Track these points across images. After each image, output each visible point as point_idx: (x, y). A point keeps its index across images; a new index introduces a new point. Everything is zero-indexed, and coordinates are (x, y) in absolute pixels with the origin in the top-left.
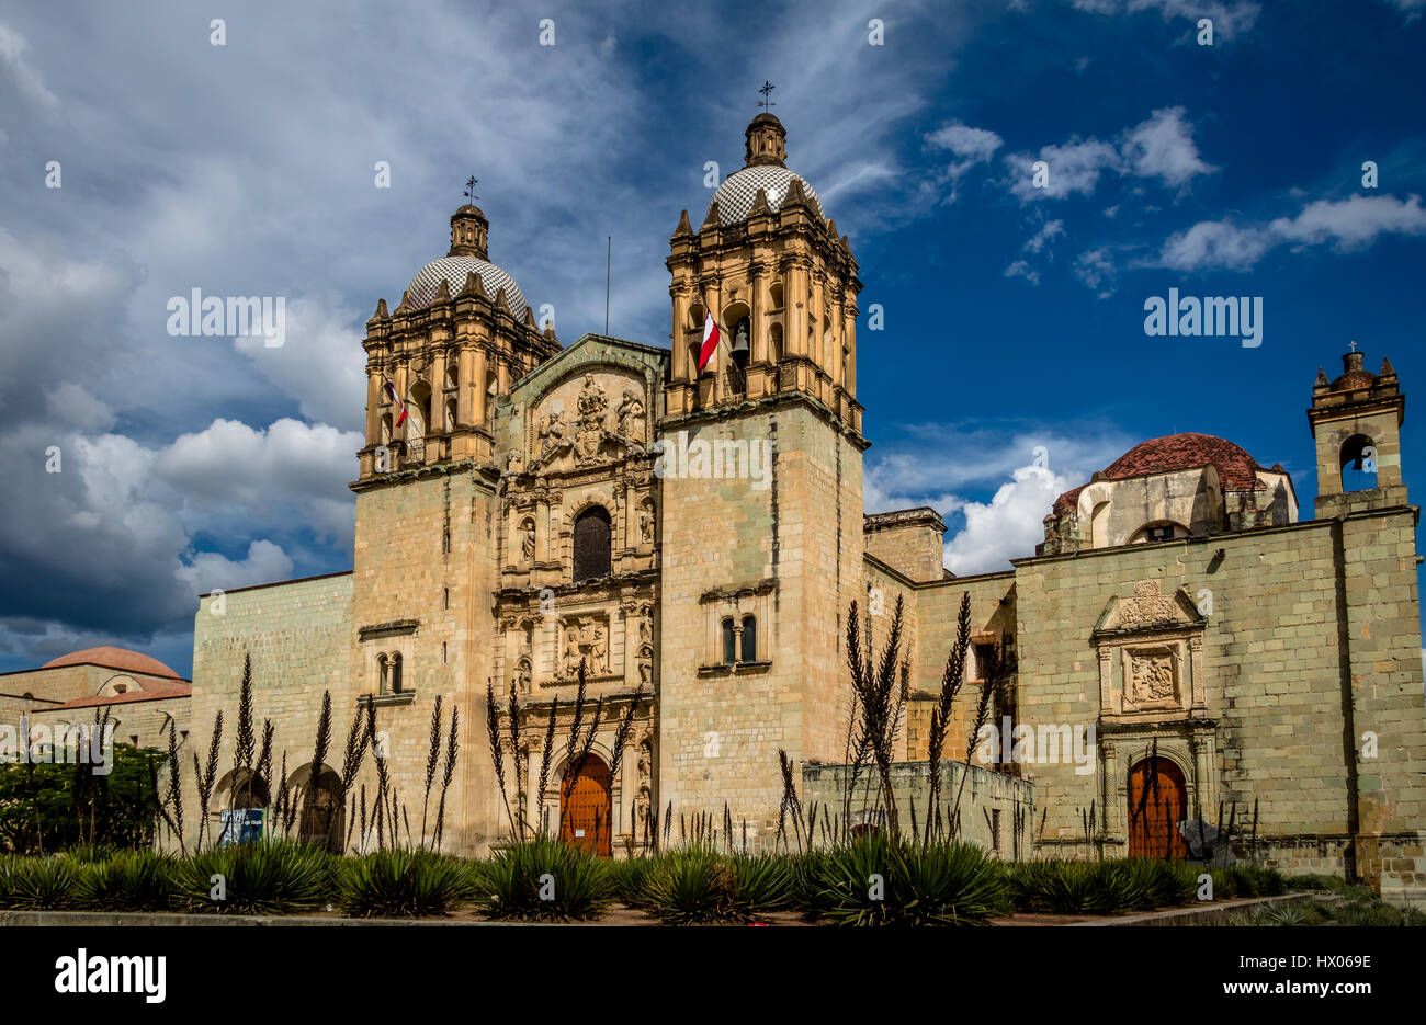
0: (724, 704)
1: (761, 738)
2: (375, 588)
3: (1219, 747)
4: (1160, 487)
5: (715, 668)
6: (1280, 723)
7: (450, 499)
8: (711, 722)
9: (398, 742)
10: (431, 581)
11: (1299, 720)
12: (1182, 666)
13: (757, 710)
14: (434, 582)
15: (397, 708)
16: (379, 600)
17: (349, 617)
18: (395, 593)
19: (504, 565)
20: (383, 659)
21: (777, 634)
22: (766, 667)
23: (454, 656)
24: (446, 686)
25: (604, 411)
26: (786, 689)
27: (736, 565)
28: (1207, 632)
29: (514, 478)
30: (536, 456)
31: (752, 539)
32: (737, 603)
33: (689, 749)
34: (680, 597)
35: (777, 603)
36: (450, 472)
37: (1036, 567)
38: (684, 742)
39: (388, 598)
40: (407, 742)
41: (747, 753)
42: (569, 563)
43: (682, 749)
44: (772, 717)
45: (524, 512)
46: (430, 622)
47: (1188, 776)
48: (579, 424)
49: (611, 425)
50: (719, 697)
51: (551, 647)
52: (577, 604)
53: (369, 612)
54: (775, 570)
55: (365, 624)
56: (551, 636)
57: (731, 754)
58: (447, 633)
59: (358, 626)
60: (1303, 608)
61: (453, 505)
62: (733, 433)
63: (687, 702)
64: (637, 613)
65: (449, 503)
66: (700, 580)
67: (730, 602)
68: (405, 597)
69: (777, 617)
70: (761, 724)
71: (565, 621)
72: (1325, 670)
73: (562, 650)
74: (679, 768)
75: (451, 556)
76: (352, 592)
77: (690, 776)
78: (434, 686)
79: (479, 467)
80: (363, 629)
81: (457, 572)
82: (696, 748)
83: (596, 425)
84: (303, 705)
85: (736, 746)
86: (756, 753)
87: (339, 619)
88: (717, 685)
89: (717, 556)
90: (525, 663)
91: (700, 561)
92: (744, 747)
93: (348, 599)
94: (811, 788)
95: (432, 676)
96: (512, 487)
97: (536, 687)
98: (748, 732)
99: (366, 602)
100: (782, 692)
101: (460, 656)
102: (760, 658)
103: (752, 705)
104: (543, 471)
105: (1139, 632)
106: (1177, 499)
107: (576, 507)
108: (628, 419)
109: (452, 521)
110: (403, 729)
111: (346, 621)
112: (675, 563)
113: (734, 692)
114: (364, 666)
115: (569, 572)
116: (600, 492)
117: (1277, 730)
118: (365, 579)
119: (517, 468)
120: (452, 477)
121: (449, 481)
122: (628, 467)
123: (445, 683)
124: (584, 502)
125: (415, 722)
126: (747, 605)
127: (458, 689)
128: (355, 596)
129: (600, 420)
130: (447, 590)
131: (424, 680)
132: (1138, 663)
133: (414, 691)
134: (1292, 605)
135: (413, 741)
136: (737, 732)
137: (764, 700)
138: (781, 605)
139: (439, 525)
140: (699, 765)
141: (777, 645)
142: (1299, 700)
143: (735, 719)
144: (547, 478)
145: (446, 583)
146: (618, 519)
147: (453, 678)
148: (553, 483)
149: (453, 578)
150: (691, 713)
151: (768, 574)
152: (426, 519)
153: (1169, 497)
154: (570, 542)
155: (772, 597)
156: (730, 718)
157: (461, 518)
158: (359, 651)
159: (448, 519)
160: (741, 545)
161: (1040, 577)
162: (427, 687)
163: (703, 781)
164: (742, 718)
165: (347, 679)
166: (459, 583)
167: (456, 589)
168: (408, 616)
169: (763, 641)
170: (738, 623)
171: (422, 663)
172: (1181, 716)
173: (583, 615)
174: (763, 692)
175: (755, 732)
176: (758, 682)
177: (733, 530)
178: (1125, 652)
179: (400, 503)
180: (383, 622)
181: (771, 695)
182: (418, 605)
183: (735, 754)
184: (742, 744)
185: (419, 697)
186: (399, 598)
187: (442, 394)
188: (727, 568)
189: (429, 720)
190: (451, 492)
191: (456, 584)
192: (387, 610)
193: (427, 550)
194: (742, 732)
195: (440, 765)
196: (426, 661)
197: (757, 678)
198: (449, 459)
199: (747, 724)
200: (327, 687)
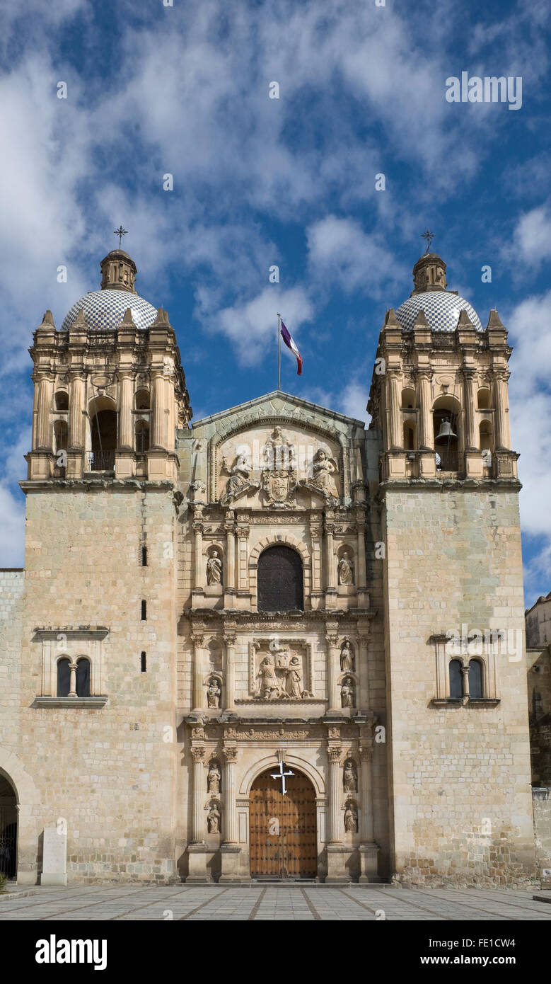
0: (456, 732)
1: (492, 762)
2: (53, 590)
5: (445, 701)
7: (146, 515)
8: (443, 746)
9: (87, 744)
10: (124, 591)
13: (487, 739)
14: (129, 592)
15: (84, 712)
16: (59, 602)
17: (20, 615)
18: (78, 597)
20: (63, 662)
22: (495, 703)
23: (156, 667)
24: (147, 694)
26: (513, 722)
27: (463, 615)
31: (477, 595)
33: (423, 769)
34: (408, 635)
36: (147, 488)
38: (417, 763)
39: (70, 601)
40: (98, 745)
41: (480, 775)
43: (416, 768)
44: (502, 745)
45: (210, 540)
46: (125, 630)
50: (451, 725)
53: (44, 613)
55: (40, 625)
57: (464, 775)
58: (146, 643)
59: (32, 626)
61: (150, 521)
62: (455, 502)
63: (419, 728)
65: (145, 518)
66: (428, 623)
68: (92, 603)
70: (492, 751)
74: (413, 785)
75: (149, 569)
76: (21, 590)
77: (423, 792)
78: (132, 692)
80: (38, 629)
81: (156, 586)
82: (430, 768)
85: (469, 768)
86: (489, 775)
88: (447, 715)
89: (443, 605)
91: (427, 607)
92: (477, 769)
93: (17, 596)
95: (129, 684)
96: (199, 514)
98: (480, 756)
99: (40, 601)
100: (510, 725)
102: (488, 695)
103: (483, 734)
107: (267, 543)
109: (148, 536)
110: (92, 732)
111: (16, 619)
112: (402, 606)
113: (465, 722)
114: (40, 667)
116: (290, 533)
119: (204, 498)
120: (149, 495)
121: (145, 499)
122: (329, 516)
123: (145, 691)
124: (273, 540)
125: (108, 726)
127: (161, 700)
128: (26, 593)
130: (144, 603)
131: (118, 687)
133: (106, 696)
135: (107, 745)
136: (470, 756)
137: (494, 731)
139: (133, 537)
140: (434, 783)
141: (505, 685)
144: (236, 512)
145: (143, 595)
147: (155, 688)
149: (152, 591)
150: (424, 738)
151: (491, 624)
152: (117, 530)
156: (461, 745)
157: (160, 534)
158: (34, 652)
159: (145, 534)
160: (467, 598)
162: (124, 693)
163: (438, 797)
164: (473, 745)
165: (18, 678)
166: (159, 596)
167: (156, 602)
168: (94, 622)
169: (492, 681)
170: (467, 663)
171: (116, 669)
174: (492, 724)
175: (487, 757)
176: (486, 714)
177: (458, 584)
179: (83, 511)
180: (64, 625)
181: (501, 727)
182: (108, 613)
183: (468, 775)
184: (474, 766)
185: (113, 703)
186: (84, 602)
187: (131, 414)
188: (454, 616)
189: (127, 726)
190: (147, 509)
191: (156, 598)
192: (69, 613)
193: (119, 561)
194: (474, 756)
195: (141, 770)
196: (121, 669)
197: (486, 712)
198: (145, 476)
199: (479, 750)
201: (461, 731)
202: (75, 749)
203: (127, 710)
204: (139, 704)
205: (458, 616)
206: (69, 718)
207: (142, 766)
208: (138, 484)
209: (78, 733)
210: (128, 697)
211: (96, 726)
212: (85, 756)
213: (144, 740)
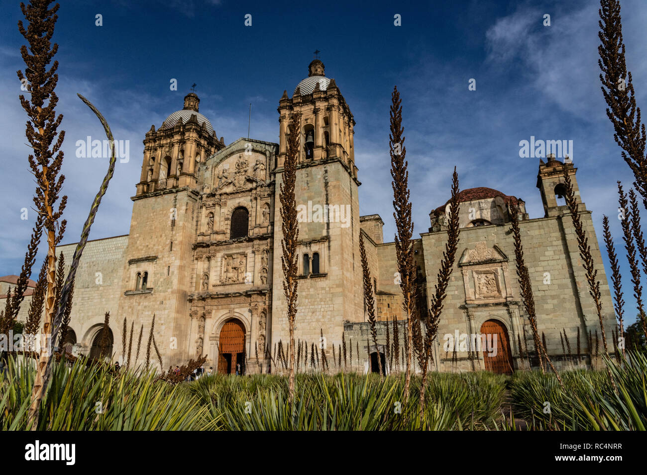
0: (304, 293)
1: (322, 310)
2: (138, 242)
3: (521, 314)
4: (477, 206)
5: (299, 277)
6: (547, 303)
7: (177, 203)
8: (298, 302)
10: (164, 239)
11: (555, 301)
12: (500, 278)
13: (320, 297)
14: (166, 239)
15: (143, 297)
16: (140, 248)
17: (125, 255)
18: (147, 244)
19: (198, 232)
20: (138, 274)
21: (329, 261)
22: (325, 275)
23: (173, 272)
24: (168, 286)
25: (247, 168)
26: (335, 286)
27: (309, 230)
28: (509, 264)
29: (205, 195)
30: (216, 186)
32: (310, 247)
35: (329, 247)
36: (177, 192)
37: (431, 236)
38: (285, 312)
39: (144, 246)
40: (147, 313)
41: (316, 317)
42: (229, 231)
43: (283, 315)
44: (328, 299)
45: (209, 209)
46: (163, 257)
47: (509, 328)
48: (236, 173)
49: (250, 173)
50: (301, 290)
51: (219, 269)
52: (232, 249)
53: (134, 253)
54: (328, 232)
55: (132, 258)
56: (219, 264)
57: (308, 318)
58: (170, 262)
59: (128, 259)
60: (549, 253)
61: (177, 206)
62: (307, 174)
64: (260, 252)
67: (307, 247)
68: (152, 246)
69: (329, 253)
70: (323, 303)
71: (226, 256)
72: (563, 280)
73: (224, 269)
74: (282, 325)
75: (175, 228)
76: (127, 244)
77: (287, 329)
78: (162, 286)
79: (191, 190)
80: (131, 260)
81: (177, 235)
83: (243, 173)
84: (98, 296)
85: (310, 314)
86: (320, 317)
87: (119, 256)
88: (300, 285)
89: (300, 226)
90: (207, 276)
92: (314, 314)
93: (125, 247)
94: (348, 334)
95: (161, 282)
96: (204, 199)
97: (211, 287)
98: (316, 307)
99: (133, 248)
100: (333, 288)
101: (176, 272)
102: (321, 271)
103: (318, 294)
104: (219, 192)
105: (479, 263)
106: (484, 210)
107: (233, 207)
108: (258, 170)
110: (145, 307)
111: (123, 257)
112: (279, 229)
113: (309, 287)
114: (129, 277)
115: (228, 236)
116: (244, 201)
117: (546, 306)
118: (134, 238)
119: (207, 191)
120: (178, 194)
121: (176, 196)
122: (258, 190)
124: (237, 205)
125: (151, 303)
126: (315, 248)
127: (173, 288)
128: (128, 246)
129: (246, 171)
130: (172, 243)
131: (157, 284)
132: (480, 277)
133: (152, 289)
134: (545, 252)
136: (311, 307)
137: (324, 292)
138: (332, 248)
141: (330, 265)
142: (553, 293)
143: (310, 300)
144: (221, 195)
145: (171, 240)
146: (252, 212)
147: (172, 282)
148: (223, 197)
149: (175, 237)
151: (324, 233)
152: (165, 212)
153: (481, 209)
154: (229, 222)
155: (326, 244)
156: (307, 300)
157: (181, 211)
158: (128, 270)
161: (433, 241)
162: (159, 286)
164: (313, 300)
165: (121, 283)
166: (178, 240)
167: (176, 242)
168: (152, 254)
169: (323, 264)
170: (311, 256)
171: (157, 276)
172: (502, 300)
173: (234, 254)
174: (323, 288)
175: (320, 307)
176: (321, 283)
178: (474, 273)
179: (153, 205)
180: (141, 257)
181: (327, 289)
182: (158, 250)
183: (310, 318)
184: (313, 313)
185: (154, 292)
186: (149, 247)
187: (176, 161)
188: (305, 231)
189: (158, 303)
190: (177, 200)
191: (176, 240)
192: (143, 251)
193: (164, 226)
194: (313, 307)
195: (162, 324)
196: (159, 275)
197: (320, 281)
198: (177, 187)
199: (316, 303)
200: (111, 287)
201: (307, 293)
202: (138, 316)
203: (160, 295)
204: (165, 292)
205: (307, 231)
206: (137, 301)
207: (162, 322)
208: (174, 190)
209: (140, 308)
210: (160, 288)
211: (146, 304)
213: (165, 309)
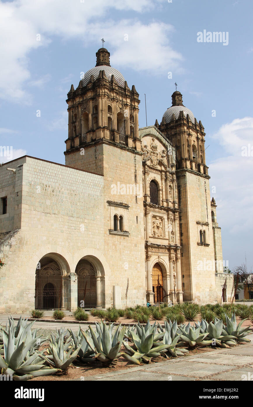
9: (124, 251)
13: (207, 257)
15: (122, 237)
17: (103, 194)
20: (116, 216)
21: (209, 236)
22: (208, 245)
23: (140, 222)
24: (138, 232)
32: (203, 227)
34: (192, 221)
36: (137, 153)
38: (195, 263)
40: (126, 252)
44: (210, 259)
49: (159, 158)
52: (156, 212)
54: (208, 220)
55: (109, 199)
58: (137, 212)
59: (107, 199)
61: (137, 166)
62: (199, 180)
63: (195, 252)
65: (136, 164)
66: (196, 217)
67: (201, 226)
71: (153, 216)
74: (195, 271)
76: (103, 184)
77: (197, 273)
80: (109, 201)
87: (98, 194)
88: (201, 248)
89: (198, 212)
91: (195, 212)
94: (217, 279)
95: (134, 228)
99: (109, 190)
101: (142, 223)
102: (207, 242)
107: (151, 179)
110: (125, 247)
111: (101, 196)
113: (203, 251)
116: (157, 177)
118: (108, 180)
121: (135, 156)
127: (142, 235)
128: (105, 186)
130: (136, 197)
131: (131, 229)
135: (129, 252)
138: (209, 230)
139: (133, 171)
150: (196, 255)
155: (208, 227)
159: (136, 170)
160: (202, 211)
163: (199, 275)
168: (125, 202)
169: (207, 238)
170: (203, 232)
173: (157, 216)
177: (200, 206)
180: (116, 201)
181: (209, 253)
185: (130, 235)
189: (133, 245)
192: (116, 196)
193: (129, 179)
195: (137, 263)
197: (207, 248)
198: (136, 149)
200: (95, 222)
202: (120, 253)
204: (136, 236)
209: (121, 246)
210: (134, 233)
212: (123, 256)
213: (138, 251)
